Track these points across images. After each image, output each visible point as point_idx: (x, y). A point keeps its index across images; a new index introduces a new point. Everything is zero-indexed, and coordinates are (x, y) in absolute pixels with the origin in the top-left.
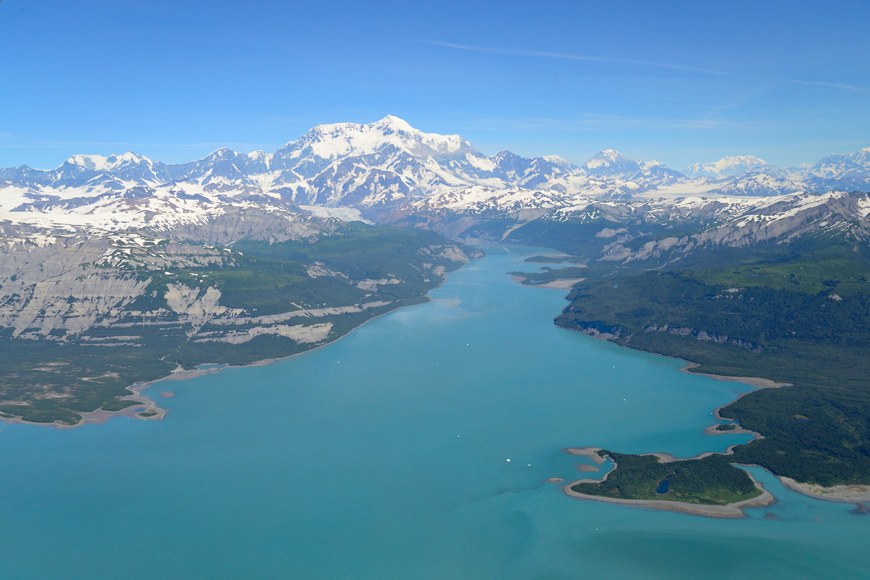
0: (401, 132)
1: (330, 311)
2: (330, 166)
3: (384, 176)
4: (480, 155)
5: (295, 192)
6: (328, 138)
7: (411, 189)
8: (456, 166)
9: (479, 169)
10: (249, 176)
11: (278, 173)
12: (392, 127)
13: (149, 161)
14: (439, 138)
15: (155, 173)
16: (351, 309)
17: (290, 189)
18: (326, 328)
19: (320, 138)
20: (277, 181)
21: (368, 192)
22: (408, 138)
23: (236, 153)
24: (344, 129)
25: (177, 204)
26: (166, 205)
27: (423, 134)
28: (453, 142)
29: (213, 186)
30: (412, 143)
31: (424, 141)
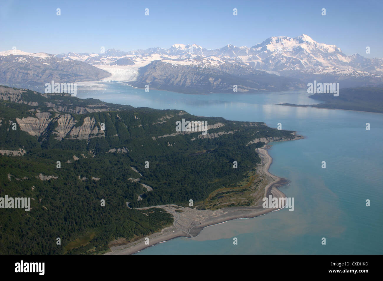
0: (307, 42)
1: (249, 88)
2: (272, 55)
3: (294, 60)
4: (344, 55)
5: (256, 64)
6: (274, 43)
7: (305, 67)
8: (331, 59)
9: (342, 61)
10: (239, 57)
11: (251, 56)
12: (304, 39)
13: (201, 48)
14: (326, 46)
15: (203, 53)
16: (255, 89)
17: (254, 63)
18: (247, 91)
19: (271, 43)
20: (250, 59)
21: (286, 66)
22: (310, 45)
23: (235, 47)
24: (282, 39)
25: (211, 62)
26: (208, 62)
27: (318, 44)
28: (331, 48)
29: (225, 59)
30: (311, 47)
31: (318, 47)
